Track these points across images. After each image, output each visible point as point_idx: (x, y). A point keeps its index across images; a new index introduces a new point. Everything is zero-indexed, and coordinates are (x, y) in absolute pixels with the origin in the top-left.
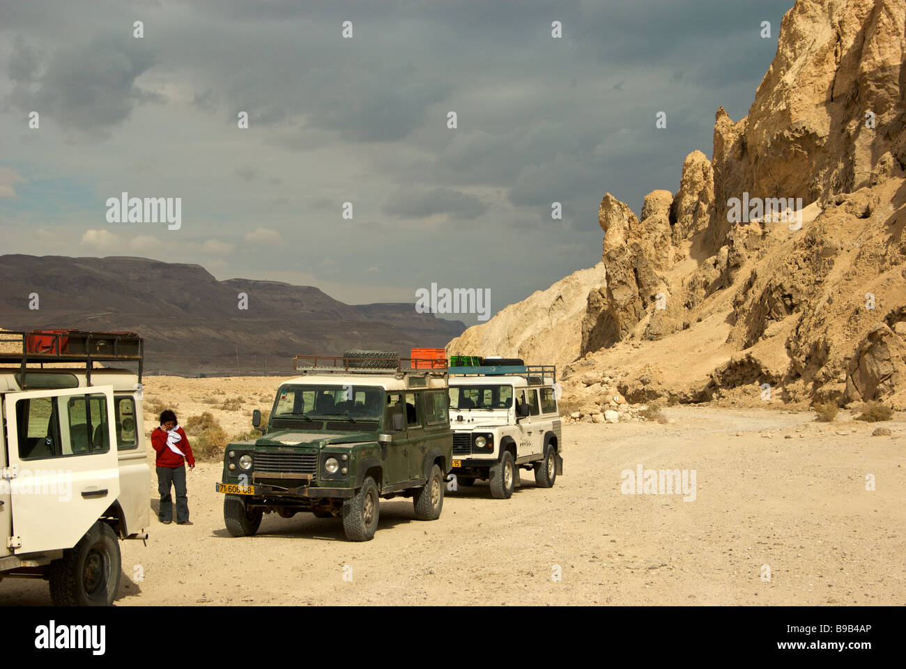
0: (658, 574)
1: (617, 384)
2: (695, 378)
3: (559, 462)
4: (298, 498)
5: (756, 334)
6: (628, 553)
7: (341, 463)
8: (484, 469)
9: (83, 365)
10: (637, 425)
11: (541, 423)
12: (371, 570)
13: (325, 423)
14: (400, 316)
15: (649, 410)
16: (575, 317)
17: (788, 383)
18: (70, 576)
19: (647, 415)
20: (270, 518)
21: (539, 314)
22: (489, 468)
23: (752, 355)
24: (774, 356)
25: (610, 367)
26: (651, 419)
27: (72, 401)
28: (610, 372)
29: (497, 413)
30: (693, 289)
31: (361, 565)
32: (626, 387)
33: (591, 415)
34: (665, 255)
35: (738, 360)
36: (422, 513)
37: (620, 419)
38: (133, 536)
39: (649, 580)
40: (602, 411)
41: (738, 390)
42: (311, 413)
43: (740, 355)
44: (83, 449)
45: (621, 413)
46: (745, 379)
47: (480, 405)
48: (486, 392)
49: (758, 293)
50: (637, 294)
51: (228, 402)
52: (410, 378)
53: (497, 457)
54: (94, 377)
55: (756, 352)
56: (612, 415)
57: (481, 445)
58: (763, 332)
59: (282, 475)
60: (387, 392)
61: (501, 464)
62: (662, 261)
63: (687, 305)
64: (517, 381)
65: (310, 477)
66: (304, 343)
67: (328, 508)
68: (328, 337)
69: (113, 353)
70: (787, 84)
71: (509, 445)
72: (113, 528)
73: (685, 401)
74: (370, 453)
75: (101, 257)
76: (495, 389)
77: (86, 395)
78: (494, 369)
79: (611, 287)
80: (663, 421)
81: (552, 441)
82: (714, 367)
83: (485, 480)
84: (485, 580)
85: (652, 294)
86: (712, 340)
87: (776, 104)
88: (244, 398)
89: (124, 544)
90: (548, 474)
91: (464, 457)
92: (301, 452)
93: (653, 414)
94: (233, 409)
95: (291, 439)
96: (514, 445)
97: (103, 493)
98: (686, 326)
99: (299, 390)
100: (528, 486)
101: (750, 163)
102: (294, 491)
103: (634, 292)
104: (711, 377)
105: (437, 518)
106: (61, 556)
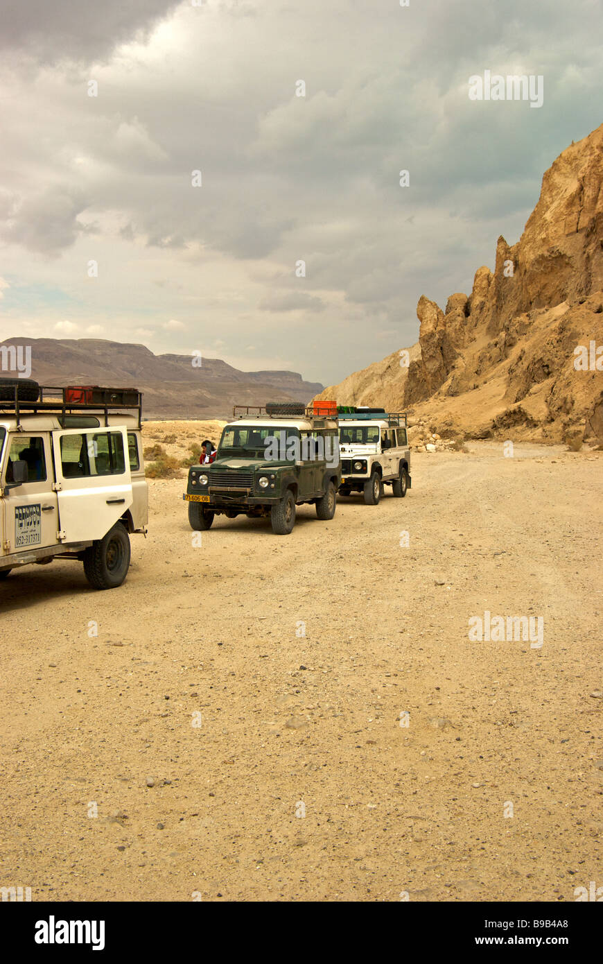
0: (503, 558)
1: (429, 426)
2: (482, 422)
3: (409, 479)
4: (241, 505)
5: (526, 392)
6: (475, 543)
7: (270, 481)
8: (360, 484)
9: (102, 412)
10: (448, 454)
11: (397, 452)
12: (298, 555)
13: (257, 453)
14: (279, 379)
15: (456, 444)
16: (399, 380)
17: (546, 425)
18: (98, 558)
19: (455, 448)
20: (220, 519)
21: (375, 378)
22: (363, 484)
23: (521, 406)
24: (536, 406)
25: (425, 415)
26: (457, 450)
27: (96, 437)
28: (425, 418)
29: (368, 446)
30: (481, 361)
31: (289, 551)
32: (435, 428)
33: (417, 447)
34: (462, 338)
35: (512, 409)
36: (323, 515)
37: (436, 449)
38: (137, 531)
39: (498, 563)
40: (425, 444)
41: (511, 430)
42: (246, 445)
43: (513, 407)
44: (107, 470)
45: (437, 446)
46: (516, 422)
47: (355, 441)
48: (358, 431)
49: (526, 364)
50: (442, 365)
51: (167, 437)
52: (315, 422)
53: (369, 476)
54: (110, 420)
55: (523, 404)
56: (430, 447)
57: (358, 468)
58: (528, 390)
59: (229, 489)
60: (300, 431)
61: (372, 481)
62: (460, 342)
63: (476, 372)
64: (381, 424)
65: (248, 490)
66: (214, 398)
67: (260, 511)
68: (230, 393)
69: (122, 403)
70: (546, 220)
71: (377, 468)
72: (125, 526)
73: (476, 438)
74: (289, 474)
75: (77, 339)
76: (365, 429)
77: (108, 432)
78: (365, 415)
79: (425, 360)
80: (466, 451)
81: (404, 465)
82: (496, 414)
83: (360, 492)
84: (383, 562)
85: (453, 364)
86: (494, 396)
87: (539, 234)
88: (177, 435)
89: (131, 536)
90: (402, 488)
91: (347, 476)
92: (242, 473)
93: (459, 446)
94: (171, 443)
95: (235, 464)
96: (380, 468)
97: (122, 501)
98: (476, 387)
99: (237, 429)
100: (389, 496)
101: (521, 275)
102: (237, 500)
103: (441, 363)
104: (494, 421)
105: (331, 518)
106: (92, 545)
